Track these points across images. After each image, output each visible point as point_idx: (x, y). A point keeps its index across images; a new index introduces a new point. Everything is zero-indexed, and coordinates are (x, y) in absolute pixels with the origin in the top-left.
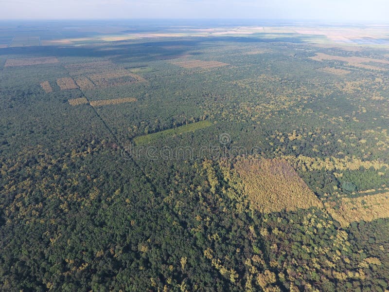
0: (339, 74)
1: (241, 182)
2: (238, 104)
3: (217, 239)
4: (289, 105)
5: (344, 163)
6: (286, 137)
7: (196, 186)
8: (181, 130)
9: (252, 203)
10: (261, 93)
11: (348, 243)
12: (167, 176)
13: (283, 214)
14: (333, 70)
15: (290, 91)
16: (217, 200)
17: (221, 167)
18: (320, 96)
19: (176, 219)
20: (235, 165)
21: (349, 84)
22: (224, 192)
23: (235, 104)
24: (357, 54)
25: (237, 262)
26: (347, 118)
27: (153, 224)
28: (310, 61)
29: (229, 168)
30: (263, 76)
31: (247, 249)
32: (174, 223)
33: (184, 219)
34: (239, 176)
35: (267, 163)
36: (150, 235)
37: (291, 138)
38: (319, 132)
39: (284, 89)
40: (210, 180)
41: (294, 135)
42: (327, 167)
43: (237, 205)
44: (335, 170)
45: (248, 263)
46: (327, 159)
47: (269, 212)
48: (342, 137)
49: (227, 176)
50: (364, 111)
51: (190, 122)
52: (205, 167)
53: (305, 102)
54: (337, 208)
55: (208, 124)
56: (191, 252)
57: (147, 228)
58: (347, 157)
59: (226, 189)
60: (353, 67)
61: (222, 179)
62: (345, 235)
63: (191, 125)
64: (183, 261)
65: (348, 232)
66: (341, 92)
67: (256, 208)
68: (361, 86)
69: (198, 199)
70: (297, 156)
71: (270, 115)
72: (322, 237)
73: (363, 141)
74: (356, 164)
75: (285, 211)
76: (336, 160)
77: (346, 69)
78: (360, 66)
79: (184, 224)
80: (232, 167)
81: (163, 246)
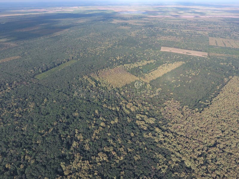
0: (127, 29)
1: (105, 80)
2: (86, 49)
3: (106, 101)
4: (111, 45)
5: (141, 63)
6: (116, 59)
7: (86, 87)
8: (62, 67)
9: (113, 85)
10: (95, 42)
11: (151, 87)
12: (68, 87)
14: (123, 27)
15: (109, 39)
16: (98, 89)
17: (93, 77)
18: (123, 39)
19: (84, 100)
20: (99, 75)
21: (133, 33)
22: (100, 85)
23: (84, 49)
24: (131, 19)
25: (117, 105)
26: (137, 47)
27: (75, 105)
28: (112, 24)
29: (97, 76)
30: (91, 34)
31: (118, 100)
32: (84, 102)
33: (88, 99)
34: (103, 78)
35: (113, 70)
36: (76, 109)
38: (128, 54)
39: (105, 39)
40: (91, 83)
41: (119, 57)
42: (136, 66)
43: (108, 88)
44: (139, 67)
45: (121, 103)
46: (135, 63)
47: (121, 87)
48: (137, 54)
49: (98, 79)
50: (142, 43)
51: (64, 62)
52: (85, 79)
53: (117, 43)
54: (144, 78)
55: (74, 61)
56: (98, 108)
57: (72, 107)
58: (142, 61)
59: (100, 84)
60: (132, 25)
61: (96, 81)
62: (149, 85)
63: (65, 63)
64: (96, 111)
65: (150, 84)
66: (131, 37)
67: (116, 86)
68: (138, 33)
70: (123, 65)
71: (104, 51)
72: (143, 87)
73: (145, 54)
74: (145, 63)
75: (127, 84)
76: (138, 63)
77: (129, 26)
78: (134, 24)
79: (89, 101)
80: (98, 76)
81: (85, 110)
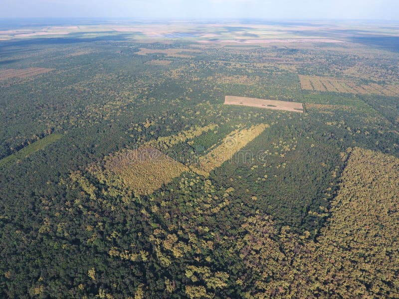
0: (165, 65)
1: (119, 178)
2: (83, 108)
3: (117, 236)
4: (134, 98)
5: (191, 133)
6: (142, 126)
7: (72, 201)
8: (25, 153)
9: (135, 191)
10: (103, 93)
11: (213, 187)
12: (31, 206)
13: (164, 188)
14: (157, 62)
15: (130, 86)
16: (101, 203)
17: (92, 173)
18: (156, 85)
19: (64, 241)
20: (105, 166)
21: (174, 71)
22: (105, 193)
23: (80, 109)
24: (171, 46)
25: (142, 243)
26: (182, 99)
27: (38, 261)
28: (136, 56)
29: (101, 171)
30: (98, 76)
31: (146, 229)
32: (64, 246)
33: (74, 238)
34: (114, 174)
35: (135, 153)
36: (40, 273)
37: (147, 126)
38: (166, 114)
39: (123, 85)
40: (86, 189)
41: (148, 122)
42: (182, 139)
43: (123, 199)
44: (187, 140)
45: (152, 239)
46: (180, 134)
47: (153, 191)
48: (183, 114)
49: (101, 178)
50: (191, 91)
51: (33, 141)
52: (75, 179)
53: (146, 93)
54: (198, 166)
55: (57, 137)
56: (96, 260)
57: (31, 269)
58: (192, 128)
59: (106, 190)
60: (172, 57)
61: (98, 183)
62: (209, 182)
63: (35, 143)
64: (91, 273)
65: (210, 179)
66: (170, 79)
67: (141, 193)
68: (183, 72)
69: (80, 212)
70: (157, 139)
71: (120, 110)
72: (196, 190)
73: (198, 113)
74: (199, 131)
75: (164, 185)
76: (186, 133)
77: (168, 60)
78: (177, 56)
79: (76, 242)
80: (104, 169)
81: (62, 274)
